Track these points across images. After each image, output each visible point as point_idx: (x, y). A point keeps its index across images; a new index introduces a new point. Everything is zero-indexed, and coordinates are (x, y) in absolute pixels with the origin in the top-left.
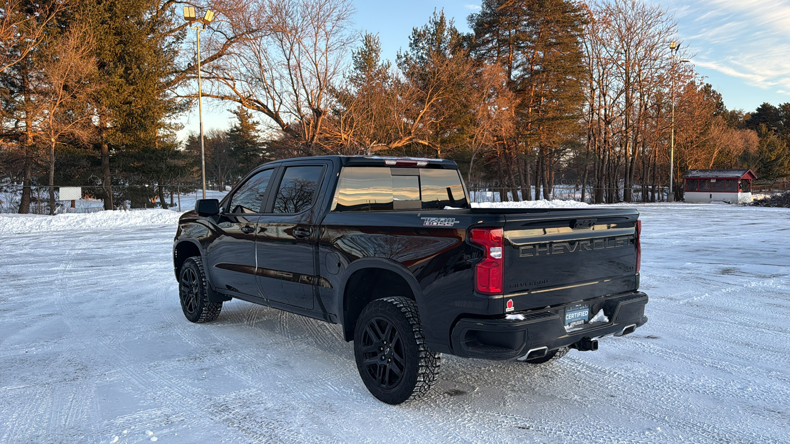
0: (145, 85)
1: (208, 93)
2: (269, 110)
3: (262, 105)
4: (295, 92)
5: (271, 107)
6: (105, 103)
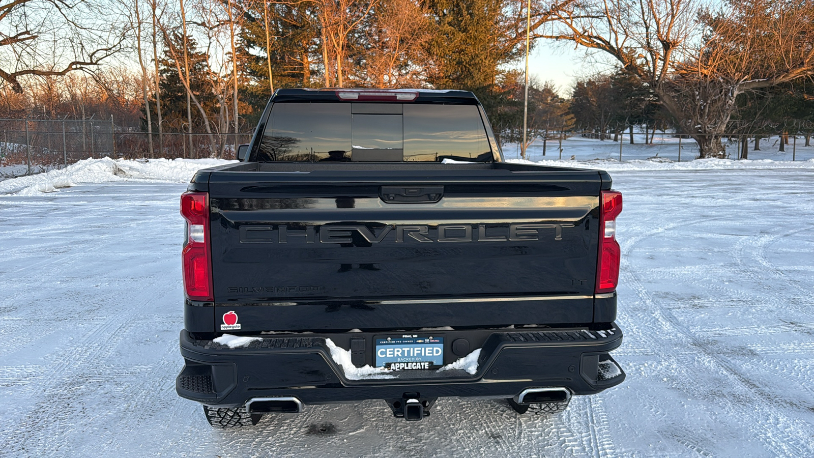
0: (476, 31)
1: (541, 34)
2: (612, 47)
3: (604, 41)
4: (645, 23)
5: (613, 43)
6: (435, 53)
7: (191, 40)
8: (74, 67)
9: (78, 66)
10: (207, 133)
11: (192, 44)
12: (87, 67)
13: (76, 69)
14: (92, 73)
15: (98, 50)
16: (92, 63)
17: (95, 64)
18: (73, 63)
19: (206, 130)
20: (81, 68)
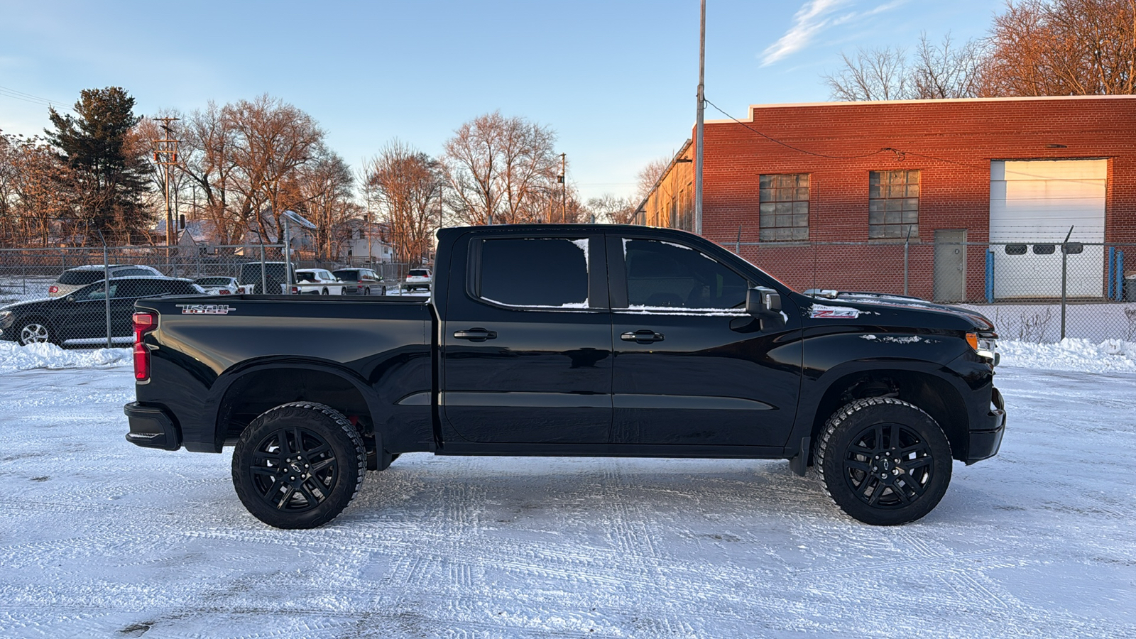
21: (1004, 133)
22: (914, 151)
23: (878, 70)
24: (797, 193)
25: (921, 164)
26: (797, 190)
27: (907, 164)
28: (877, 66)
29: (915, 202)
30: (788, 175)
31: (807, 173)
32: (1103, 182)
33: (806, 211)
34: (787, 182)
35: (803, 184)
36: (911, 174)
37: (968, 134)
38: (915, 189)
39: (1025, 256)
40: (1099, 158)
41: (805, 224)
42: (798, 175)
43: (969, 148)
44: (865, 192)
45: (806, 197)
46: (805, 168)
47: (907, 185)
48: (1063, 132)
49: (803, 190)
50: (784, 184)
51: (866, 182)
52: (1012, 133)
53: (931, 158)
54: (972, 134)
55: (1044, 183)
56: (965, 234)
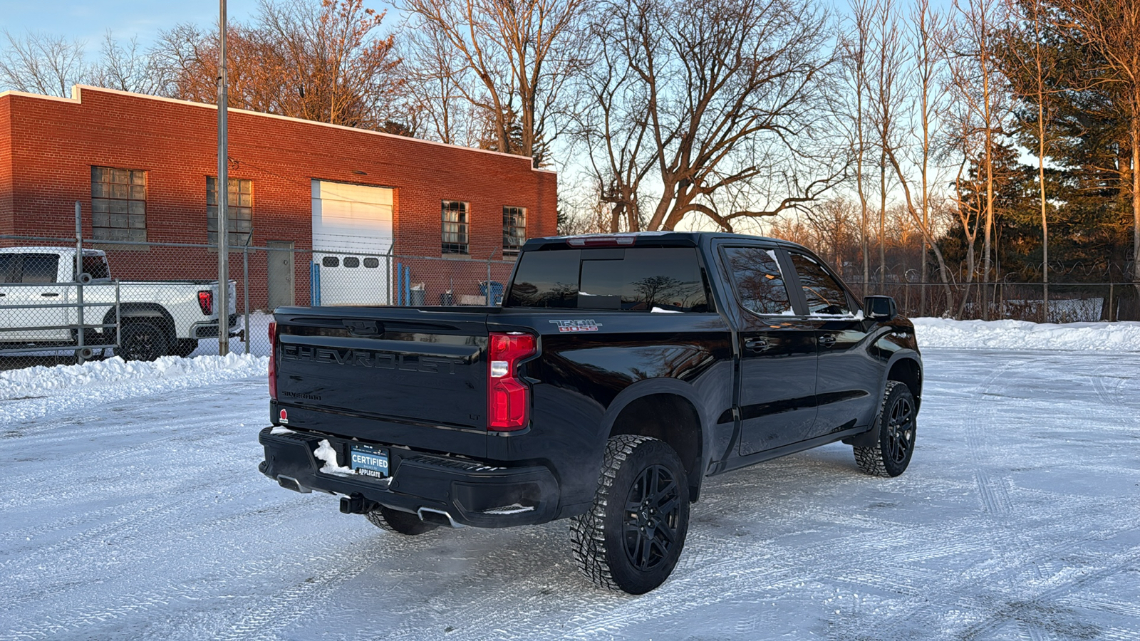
7: (1011, 151)
8: (787, 204)
9: (793, 203)
10: (942, 283)
11: (1012, 157)
12: (801, 203)
13: (790, 206)
14: (807, 210)
15: (815, 183)
16: (807, 199)
17: (812, 199)
18: (786, 201)
19: (941, 279)
20: (795, 206)
21: (321, 155)
22: (247, 161)
23: (53, 59)
24: (132, 191)
25: (254, 175)
26: (132, 188)
27: (241, 173)
28: (51, 55)
29: (247, 211)
30: (123, 170)
31: (143, 171)
32: (390, 208)
33: (143, 212)
34: (121, 178)
35: (137, 181)
36: (243, 183)
37: (292, 151)
38: (248, 199)
39: (337, 268)
40: (389, 187)
41: (142, 226)
42: (132, 171)
43: (293, 164)
44: (202, 196)
45: (141, 196)
46: (141, 164)
47: (240, 194)
48: (364, 161)
49: (138, 188)
50: (117, 181)
51: (204, 186)
52: (327, 156)
53: (262, 170)
54: (296, 152)
55: (349, 204)
56: (292, 246)
